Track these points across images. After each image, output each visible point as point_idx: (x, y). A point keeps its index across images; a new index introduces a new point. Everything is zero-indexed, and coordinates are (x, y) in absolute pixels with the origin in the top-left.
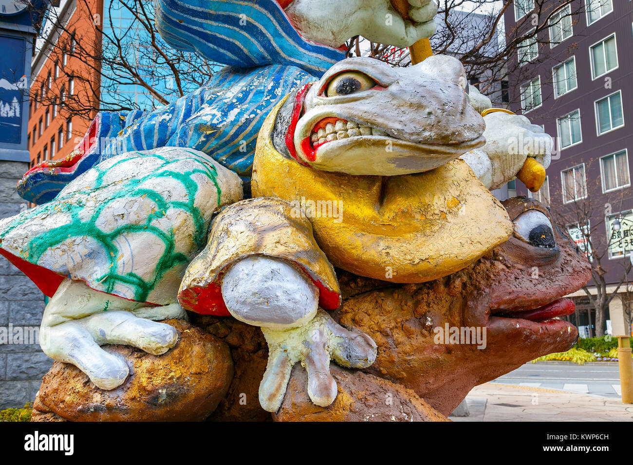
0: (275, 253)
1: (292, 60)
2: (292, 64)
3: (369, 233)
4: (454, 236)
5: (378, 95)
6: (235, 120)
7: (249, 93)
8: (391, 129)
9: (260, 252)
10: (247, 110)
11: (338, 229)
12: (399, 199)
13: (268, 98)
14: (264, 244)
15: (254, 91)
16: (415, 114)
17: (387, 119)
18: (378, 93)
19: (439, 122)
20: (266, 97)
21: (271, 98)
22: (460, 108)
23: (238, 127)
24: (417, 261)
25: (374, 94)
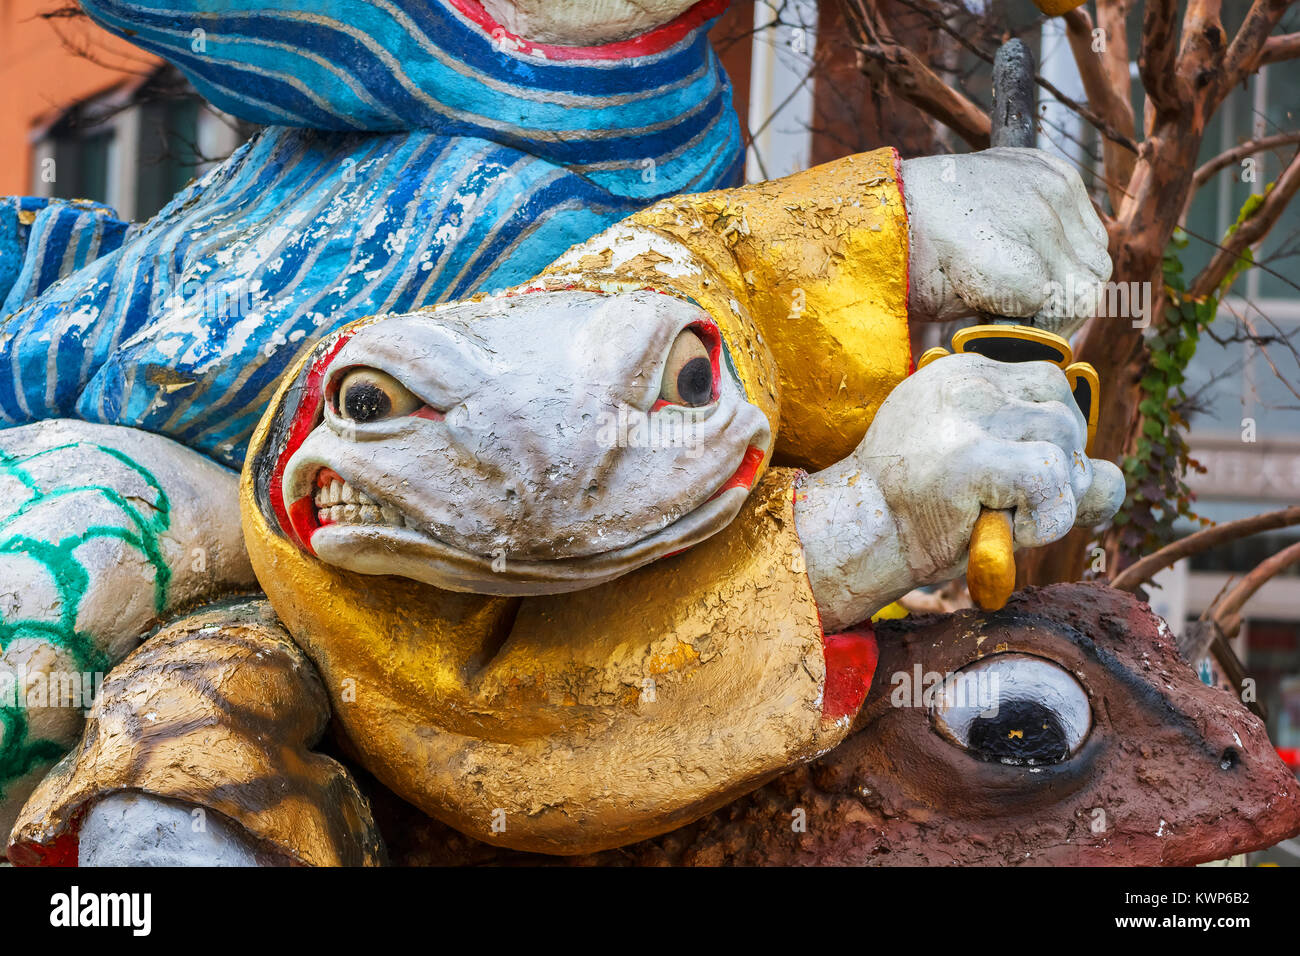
0: (166, 789)
1: (468, 118)
2: (469, 130)
3: (449, 730)
4: (638, 752)
5: (425, 432)
6: (245, 353)
7: (305, 253)
8: (429, 523)
9: (136, 786)
10: (285, 315)
11: (383, 716)
12: (519, 653)
13: (361, 266)
14: (148, 767)
15: (321, 247)
16: (485, 490)
17: (426, 497)
18: (427, 427)
19: (527, 514)
20: (356, 263)
21: (369, 267)
22: (589, 477)
23: (254, 369)
24: (536, 808)
25: (418, 426)
